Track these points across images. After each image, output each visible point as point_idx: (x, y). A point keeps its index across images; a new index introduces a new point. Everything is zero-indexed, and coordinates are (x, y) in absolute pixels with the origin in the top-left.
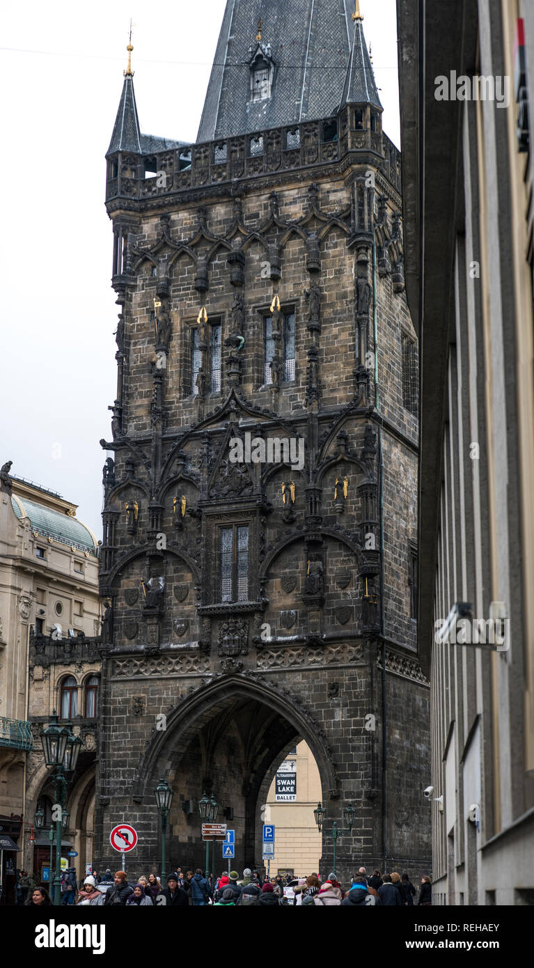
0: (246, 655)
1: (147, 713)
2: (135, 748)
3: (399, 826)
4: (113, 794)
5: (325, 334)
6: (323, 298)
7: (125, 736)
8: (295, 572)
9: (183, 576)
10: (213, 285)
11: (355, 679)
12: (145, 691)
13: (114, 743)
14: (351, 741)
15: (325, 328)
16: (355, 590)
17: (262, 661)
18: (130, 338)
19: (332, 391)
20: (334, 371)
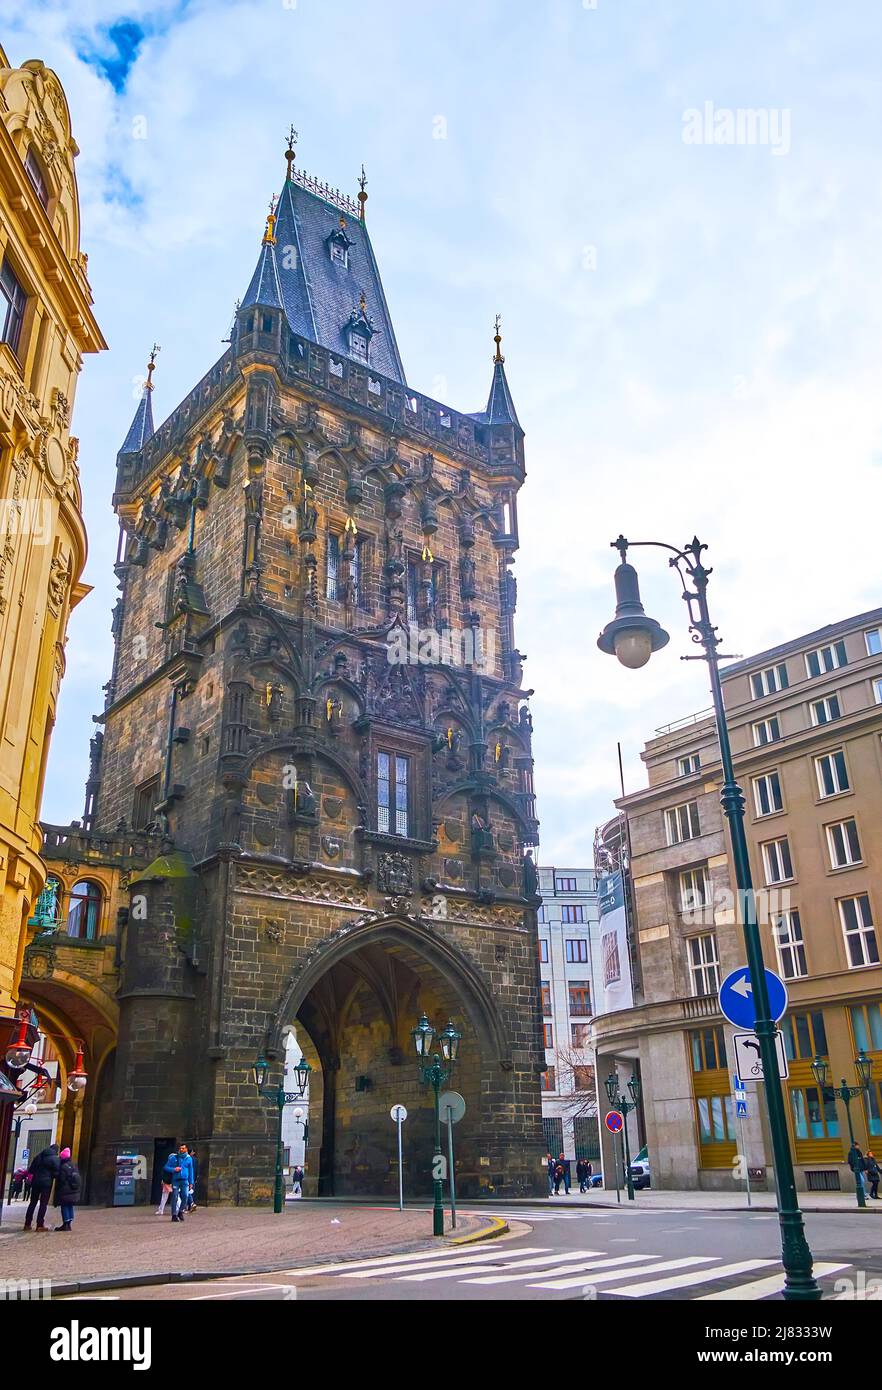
2: (267, 986)
4: (233, 1044)
8: (458, 822)
12: (284, 915)
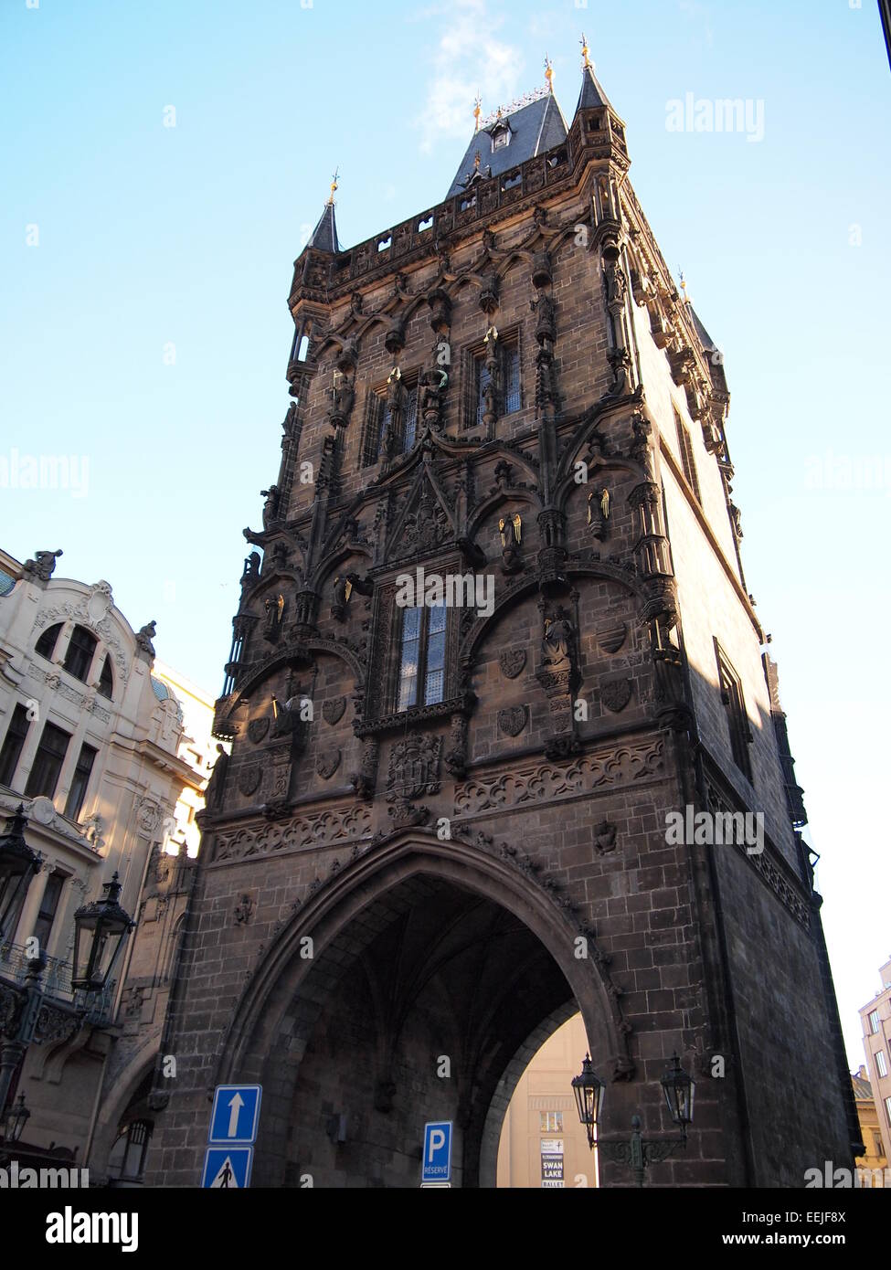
0: (433, 793)
1: (258, 921)
5: (560, 344)
6: (556, 308)
7: (215, 967)
9: (338, 686)
10: (410, 342)
11: (651, 809)
13: (195, 983)
15: (562, 334)
16: (637, 650)
17: (464, 802)
18: (302, 423)
19: (575, 400)
20: (576, 378)
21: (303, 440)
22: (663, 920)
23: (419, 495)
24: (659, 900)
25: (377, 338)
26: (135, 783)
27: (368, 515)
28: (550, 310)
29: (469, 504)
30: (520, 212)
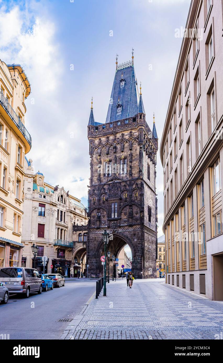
0: (117, 228)
1: (97, 240)
2: (94, 247)
3: (146, 262)
5: (133, 163)
6: (133, 155)
7: (93, 245)
8: (127, 212)
9: (104, 213)
10: (110, 153)
11: (139, 233)
12: (97, 236)
13: (90, 246)
14: (138, 245)
15: (133, 162)
16: (139, 215)
17: (120, 229)
18: (93, 165)
19: (134, 175)
20: (135, 171)
21: (94, 168)
22: (139, 244)
23: (113, 187)
24: (139, 242)
25: (105, 150)
26: (70, 216)
27: (106, 187)
28: (131, 155)
29: (120, 190)
30: (128, 131)
